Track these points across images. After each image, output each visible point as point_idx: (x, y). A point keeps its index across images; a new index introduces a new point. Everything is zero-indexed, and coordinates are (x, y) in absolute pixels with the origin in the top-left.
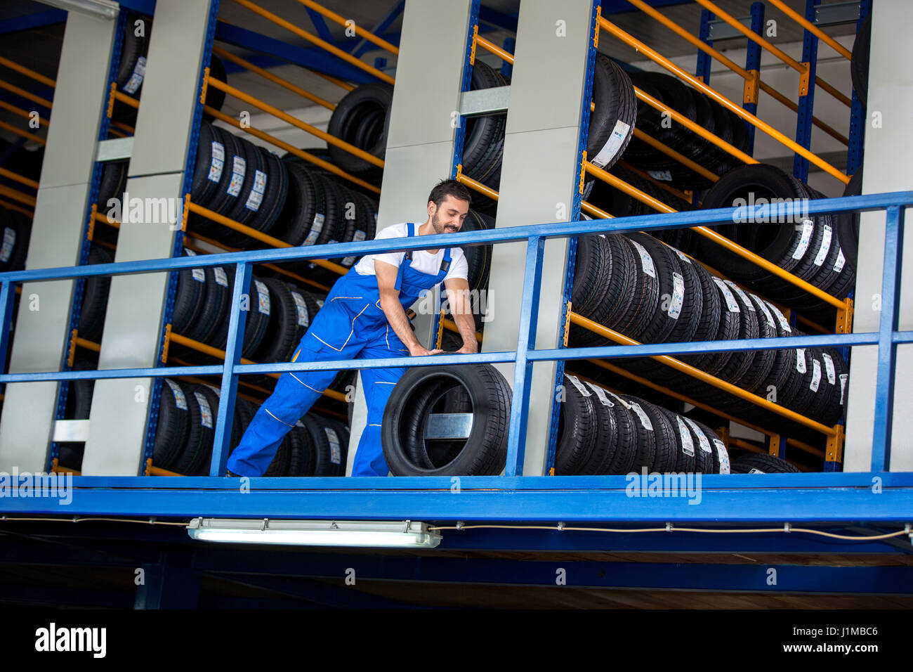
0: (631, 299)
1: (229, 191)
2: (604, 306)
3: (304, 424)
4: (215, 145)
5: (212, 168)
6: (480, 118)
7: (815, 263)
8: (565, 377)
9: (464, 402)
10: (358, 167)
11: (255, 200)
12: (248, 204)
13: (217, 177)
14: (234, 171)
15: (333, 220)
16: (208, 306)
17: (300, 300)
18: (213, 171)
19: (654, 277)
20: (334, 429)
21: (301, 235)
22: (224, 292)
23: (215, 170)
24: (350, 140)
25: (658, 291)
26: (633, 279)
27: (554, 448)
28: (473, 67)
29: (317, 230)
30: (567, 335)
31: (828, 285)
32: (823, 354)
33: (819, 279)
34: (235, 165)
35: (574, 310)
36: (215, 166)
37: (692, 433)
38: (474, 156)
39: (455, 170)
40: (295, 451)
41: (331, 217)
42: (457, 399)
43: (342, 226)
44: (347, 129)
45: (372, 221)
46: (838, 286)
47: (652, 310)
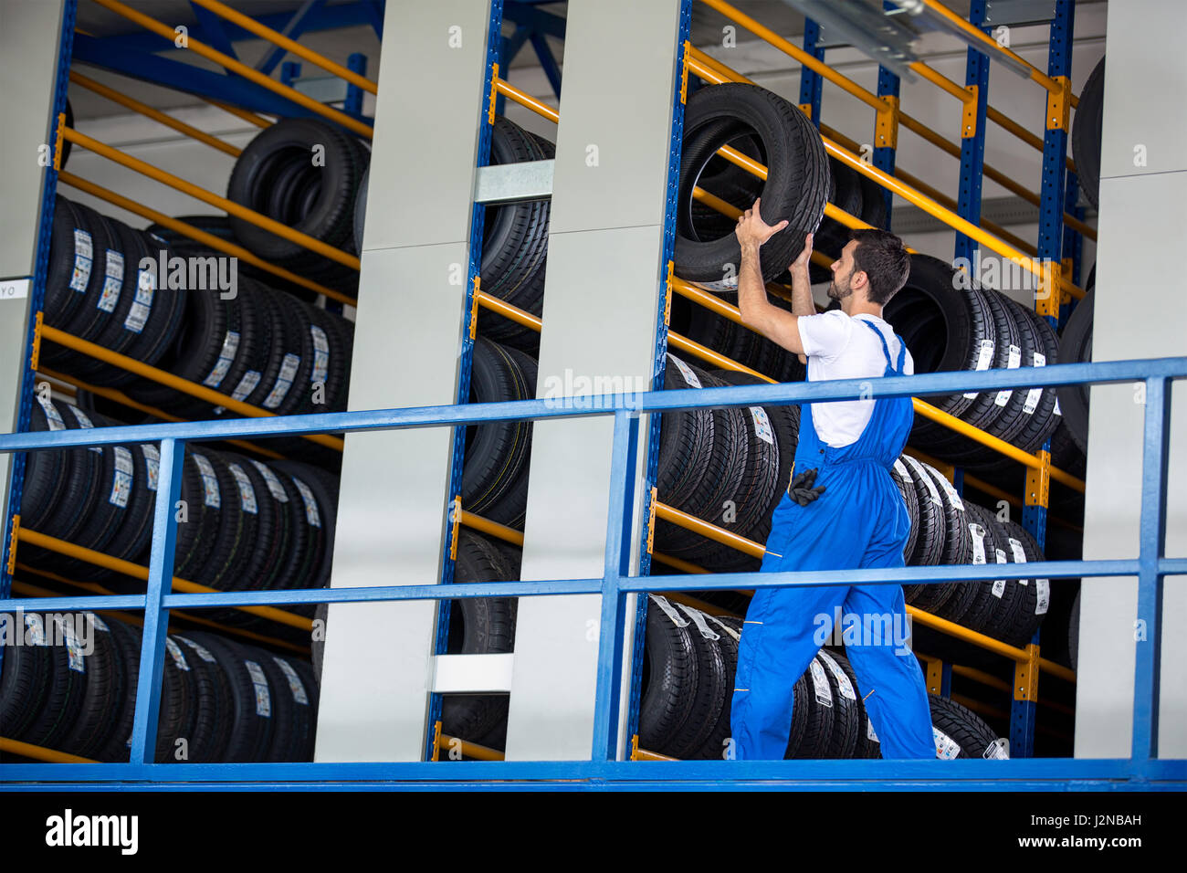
0: (740, 478)
1: (100, 304)
2: (702, 490)
3: (214, 656)
4: (79, 235)
5: (76, 271)
6: (506, 206)
7: (997, 402)
8: (650, 599)
9: (495, 635)
10: (278, 250)
11: (139, 316)
12: (128, 323)
13: (82, 285)
14: (108, 273)
15: (252, 340)
16: (74, 483)
17: (206, 467)
18: (77, 275)
19: (772, 443)
20: (259, 664)
21: (205, 365)
22: (97, 461)
23: (80, 274)
24: (262, 207)
25: (778, 463)
26: (743, 449)
27: (638, 705)
28: (493, 127)
29: (229, 357)
30: (651, 537)
31: (1015, 433)
32: (1010, 540)
33: (1002, 426)
34: (109, 265)
35: (661, 499)
36: (81, 267)
37: (827, 671)
38: (498, 263)
39: (471, 285)
40: (204, 699)
41: (249, 335)
42: (483, 631)
43: (265, 348)
44: (256, 189)
45: (308, 338)
46: (1029, 434)
47: (770, 493)
